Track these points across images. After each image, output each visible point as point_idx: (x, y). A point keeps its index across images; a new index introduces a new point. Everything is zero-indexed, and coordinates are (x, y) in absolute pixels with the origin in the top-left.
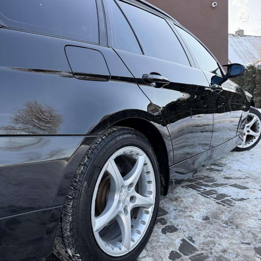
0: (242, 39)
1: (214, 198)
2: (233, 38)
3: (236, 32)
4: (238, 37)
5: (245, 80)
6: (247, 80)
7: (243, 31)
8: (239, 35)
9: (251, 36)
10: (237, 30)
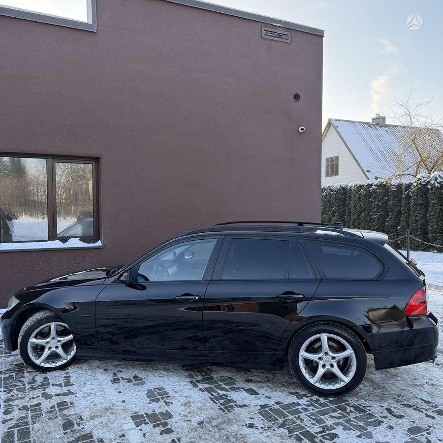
0: (381, 131)
1: (221, 404)
2: (369, 129)
3: (373, 120)
4: (376, 128)
5: (373, 204)
6: (376, 205)
7: (384, 118)
8: (378, 124)
9: (396, 126)
10: (375, 116)
